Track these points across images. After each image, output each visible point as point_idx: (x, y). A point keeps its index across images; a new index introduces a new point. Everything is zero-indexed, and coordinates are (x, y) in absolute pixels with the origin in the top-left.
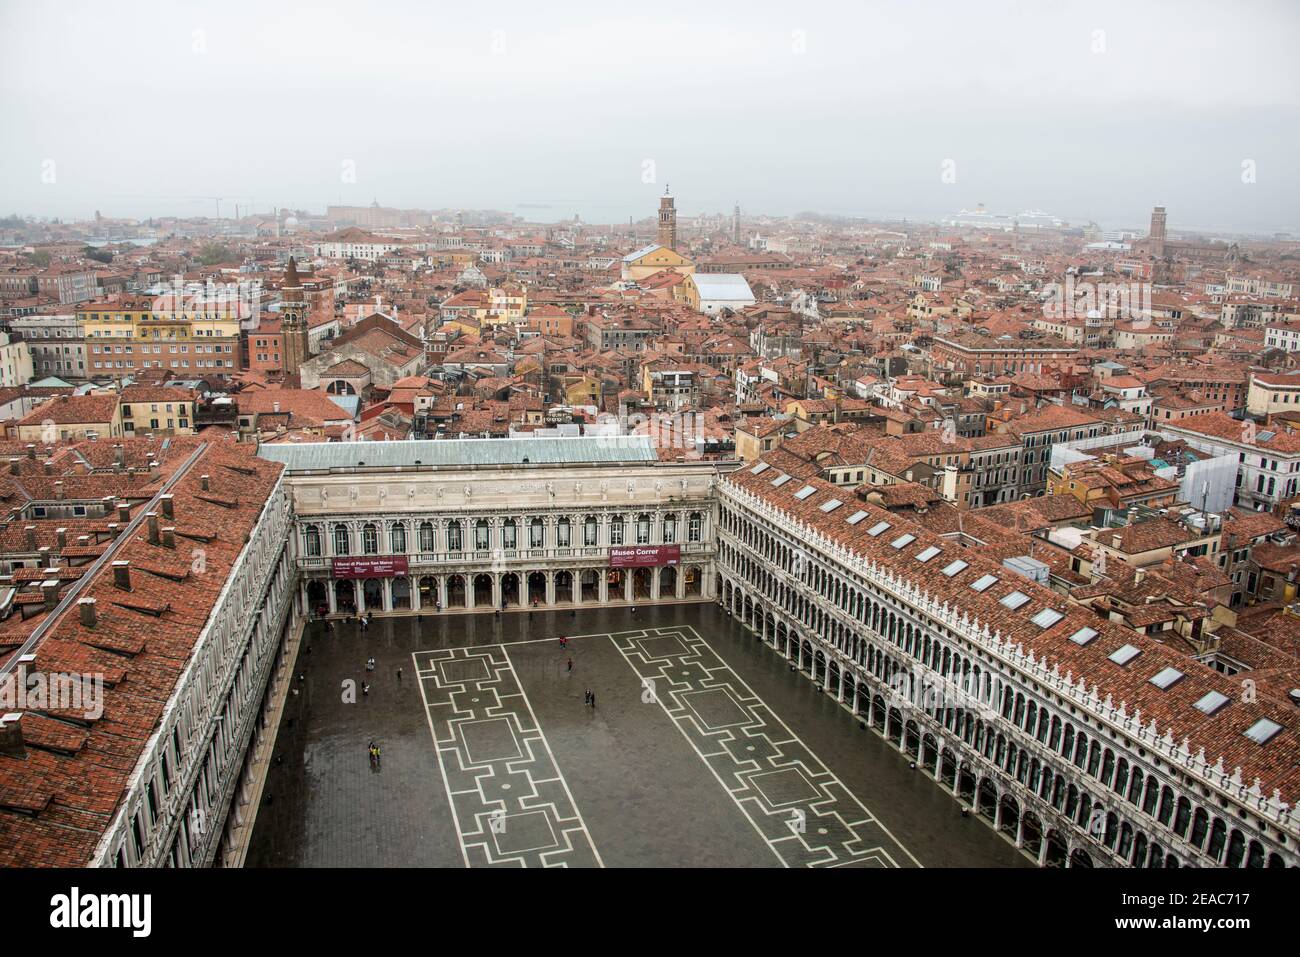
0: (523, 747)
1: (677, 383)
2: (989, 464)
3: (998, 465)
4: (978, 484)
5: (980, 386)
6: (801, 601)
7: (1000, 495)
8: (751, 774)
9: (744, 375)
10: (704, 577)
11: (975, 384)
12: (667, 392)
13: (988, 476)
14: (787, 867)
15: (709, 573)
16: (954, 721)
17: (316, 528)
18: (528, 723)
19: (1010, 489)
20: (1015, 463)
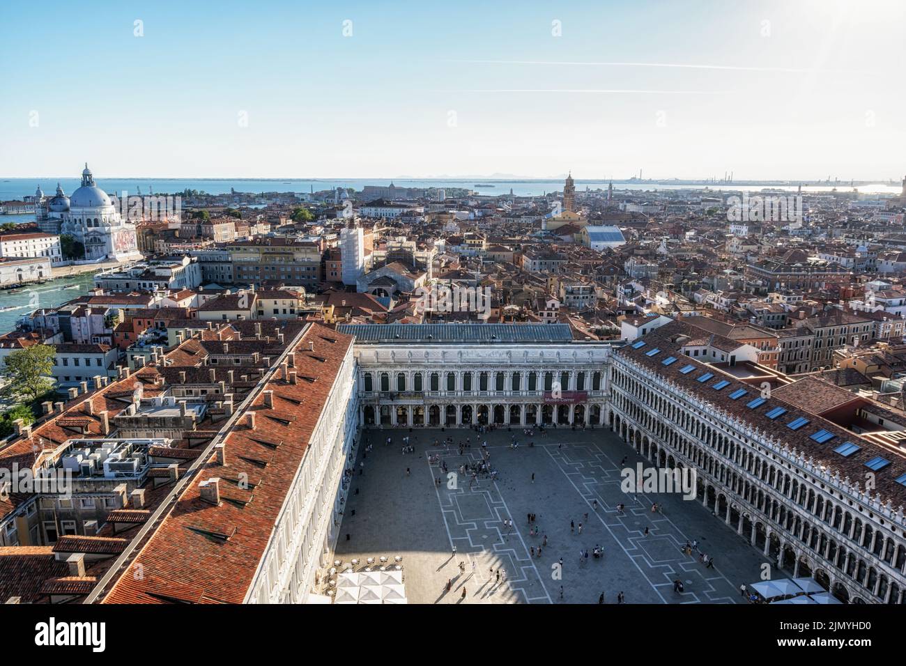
0: (494, 512)
1: (581, 293)
2: (790, 347)
3: (796, 348)
4: (782, 360)
5: (781, 296)
6: (667, 430)
7: (797, 368)
8: (638, 539)
9: (622, 288)
10: (602, 412)
11: (778, 295)
12: (575, 298)
13: (789, 355)
14: (666, 603)
15: (605, 410)
16: (778, 515)
17: (370, 375)
18: (496, 498)
19: (804, 364)
20: (809, 347)
